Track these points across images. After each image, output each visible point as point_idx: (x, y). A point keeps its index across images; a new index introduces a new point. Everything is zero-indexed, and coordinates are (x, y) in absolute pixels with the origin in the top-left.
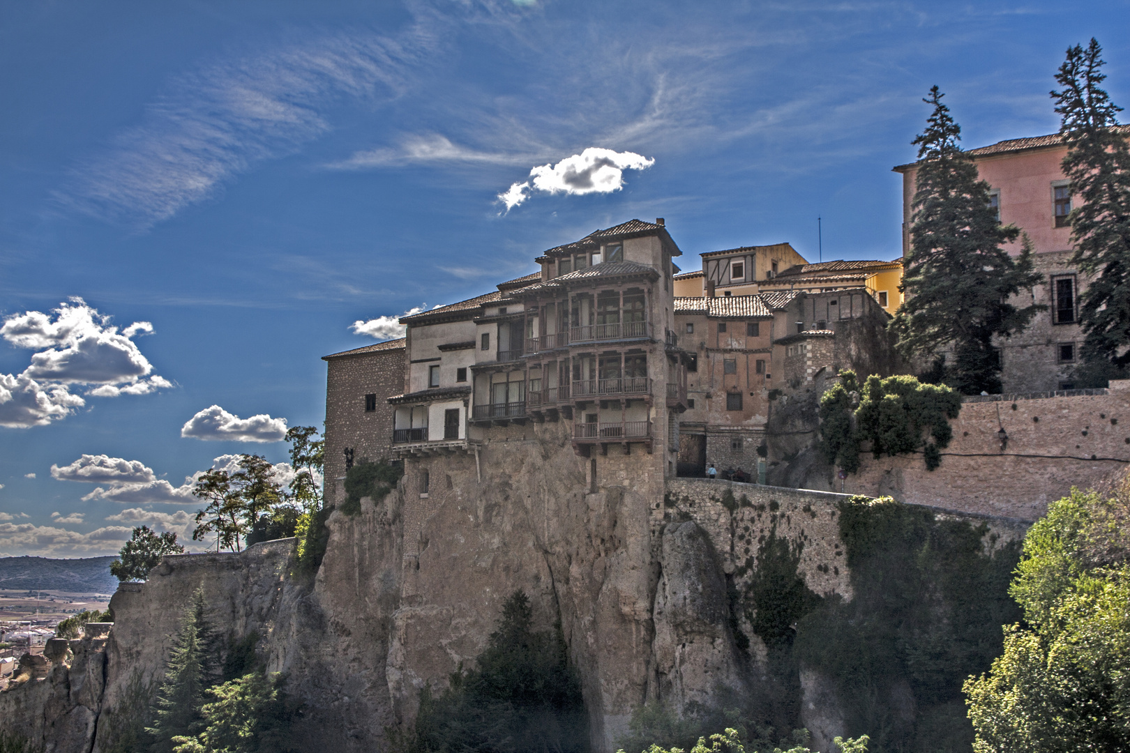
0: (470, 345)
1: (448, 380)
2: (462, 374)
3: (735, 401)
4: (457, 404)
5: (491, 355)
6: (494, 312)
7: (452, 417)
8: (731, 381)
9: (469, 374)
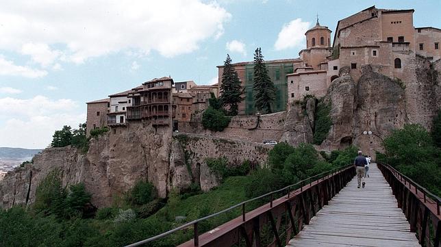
0: (126, 102)
1: (120, 110)
2: (124, 109)
3: (184, 115)
4: (123, 115)
5: (131, 105)
6: (131, 95)
7: (122, 118)
8: (183, 111)
9: (126, 109)
